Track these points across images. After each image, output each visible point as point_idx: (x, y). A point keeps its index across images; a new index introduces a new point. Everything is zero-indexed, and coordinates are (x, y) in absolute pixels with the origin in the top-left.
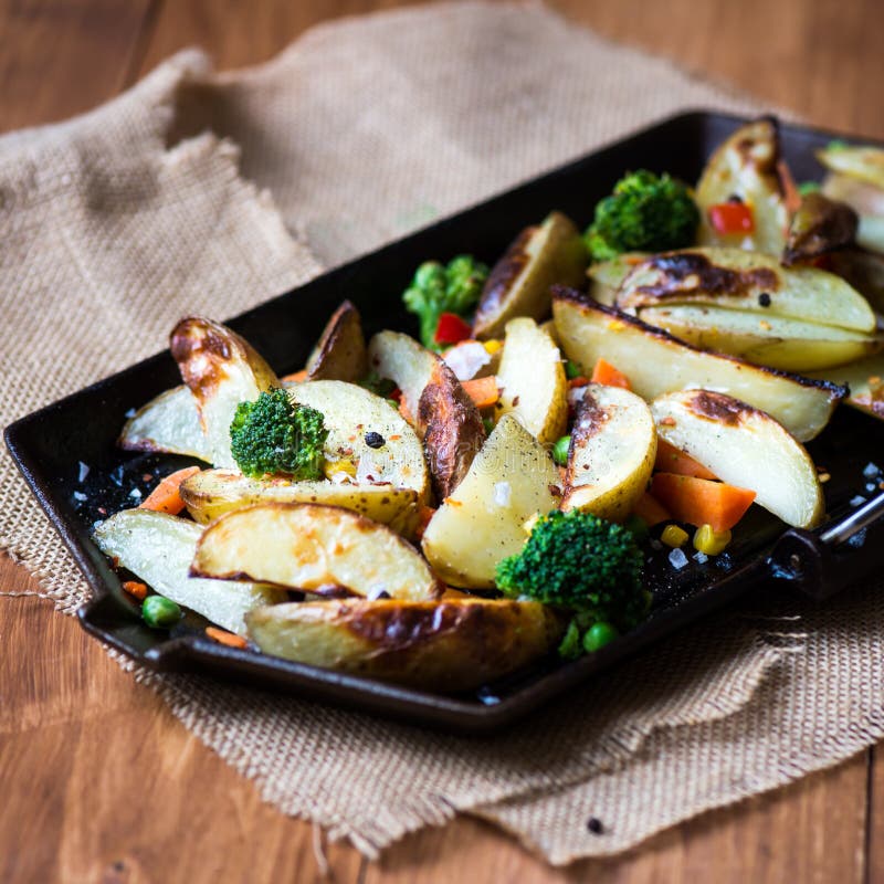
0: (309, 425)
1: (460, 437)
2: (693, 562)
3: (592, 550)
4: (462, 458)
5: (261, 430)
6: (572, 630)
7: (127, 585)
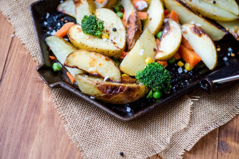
0: (100, 26)
1: (134, 35)
2: (183, 72)
3: (159, 77)
4: (134, 40)
5: (89, 25)
6: (151, 92)
7: (50, 57)
